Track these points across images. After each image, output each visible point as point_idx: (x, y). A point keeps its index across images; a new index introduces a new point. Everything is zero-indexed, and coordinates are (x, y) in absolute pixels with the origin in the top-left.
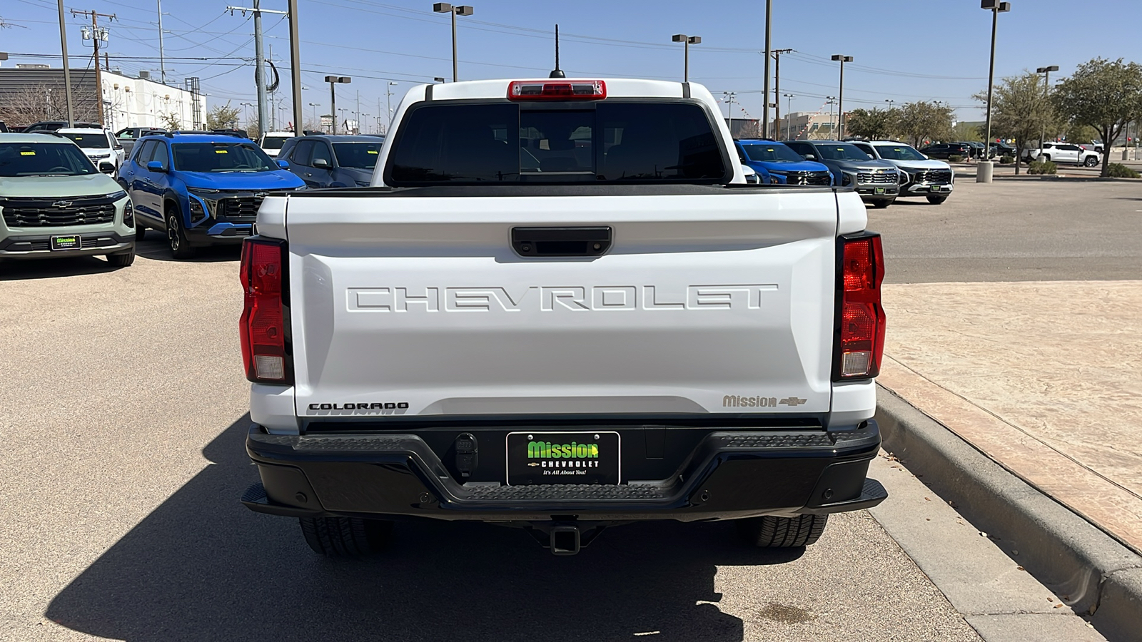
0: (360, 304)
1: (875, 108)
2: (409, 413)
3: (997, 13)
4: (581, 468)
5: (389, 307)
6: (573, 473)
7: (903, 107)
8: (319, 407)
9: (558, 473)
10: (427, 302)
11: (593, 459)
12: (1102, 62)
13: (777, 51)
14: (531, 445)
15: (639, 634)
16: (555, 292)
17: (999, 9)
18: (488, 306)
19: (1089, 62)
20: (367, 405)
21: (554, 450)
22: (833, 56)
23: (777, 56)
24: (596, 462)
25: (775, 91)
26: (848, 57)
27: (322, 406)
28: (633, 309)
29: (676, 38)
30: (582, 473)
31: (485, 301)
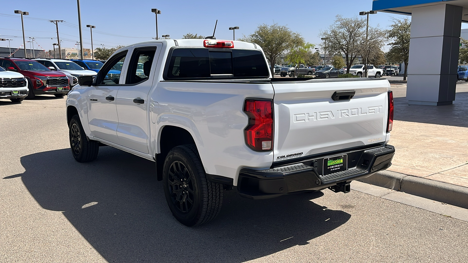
0: (297, 120)
1: (104, 48)
2: (302, 156)
3: (157, 14)
4: (339, 167)
5: (304, 120)
6: (337, 169)
7: (117, 48)
8: (280, 157)
9: (334, 169)
10: (314, 117)
11: (341, 164)
12: (191, 35)
13: (56, 21)
14: (329, 161)
15: (326, 220)
16: (343, 111)
17: (158, 13)
18: (328, 117)
19: (187, 35)
20: (292, 155)
21: (334, 162)
22: (87, 25)
23: (57, 23)
24: (342, 164)
25: (57, 38)
26: (93, 26)
27: (281, 157)
28: (357, 115)
29: (16, 12)
30: (339, 168)
31: (327, 116)
